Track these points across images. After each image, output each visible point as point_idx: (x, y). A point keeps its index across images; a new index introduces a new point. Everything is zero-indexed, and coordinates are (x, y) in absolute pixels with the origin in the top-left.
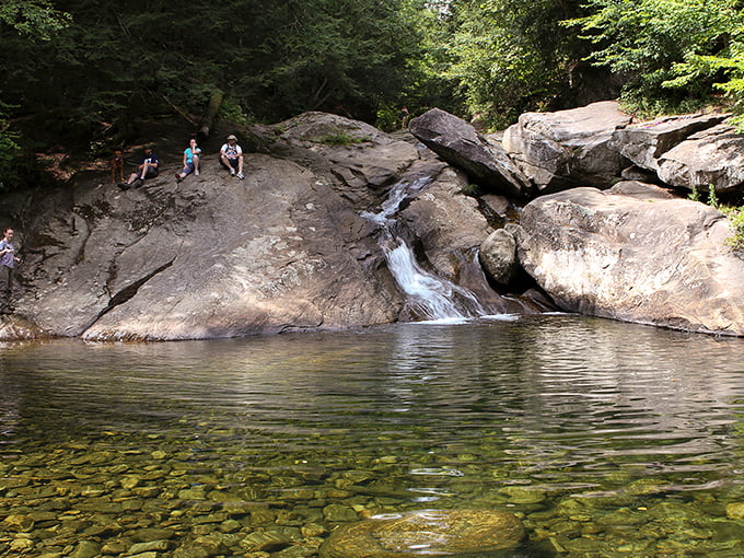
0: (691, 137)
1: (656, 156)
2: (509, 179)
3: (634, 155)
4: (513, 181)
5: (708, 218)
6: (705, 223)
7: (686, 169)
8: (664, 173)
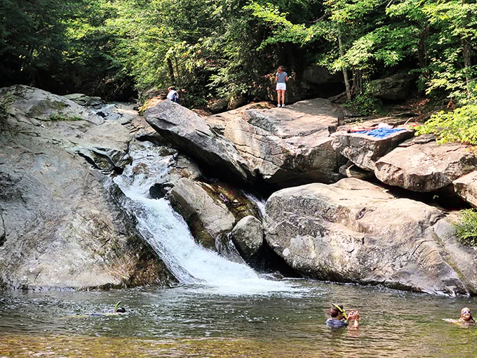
0: (402, 144)
1: (374, 158)
2: (238, 168)
3: (352, 156)
4: (241, 170)
5: (433, 216)
6: (431, 220)
7: (400, 172)
8: (382, 175)
